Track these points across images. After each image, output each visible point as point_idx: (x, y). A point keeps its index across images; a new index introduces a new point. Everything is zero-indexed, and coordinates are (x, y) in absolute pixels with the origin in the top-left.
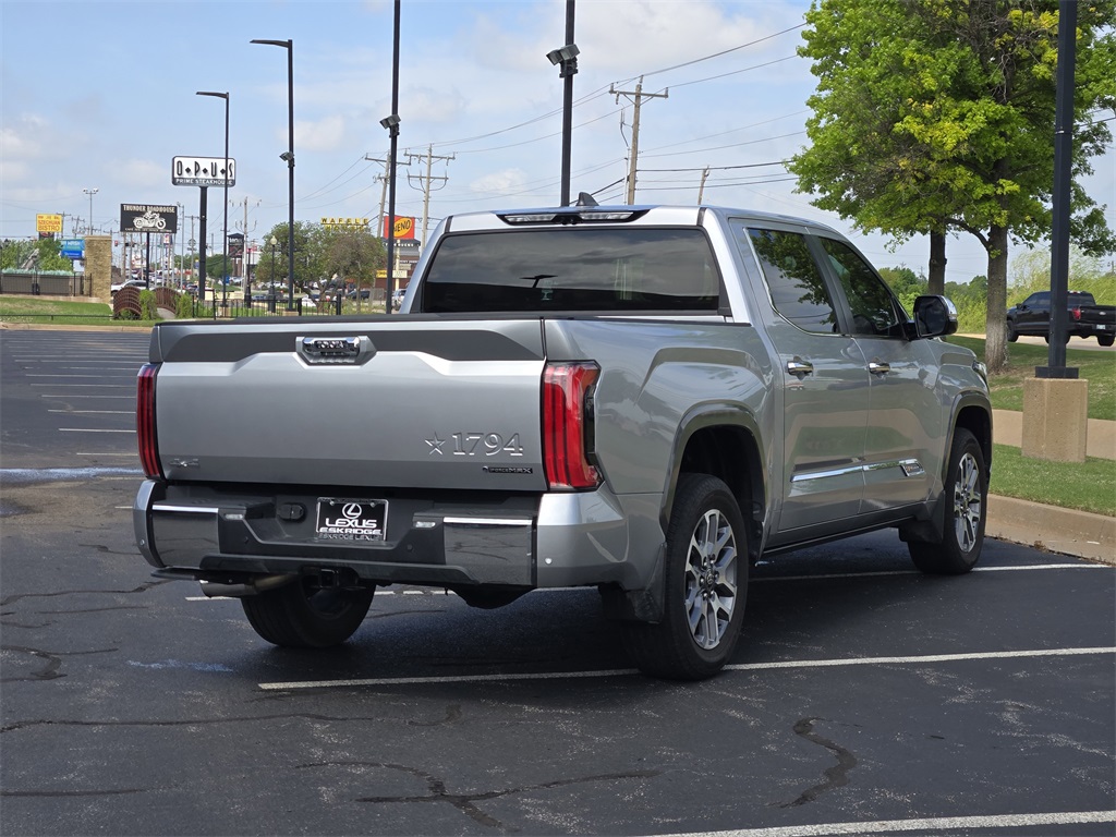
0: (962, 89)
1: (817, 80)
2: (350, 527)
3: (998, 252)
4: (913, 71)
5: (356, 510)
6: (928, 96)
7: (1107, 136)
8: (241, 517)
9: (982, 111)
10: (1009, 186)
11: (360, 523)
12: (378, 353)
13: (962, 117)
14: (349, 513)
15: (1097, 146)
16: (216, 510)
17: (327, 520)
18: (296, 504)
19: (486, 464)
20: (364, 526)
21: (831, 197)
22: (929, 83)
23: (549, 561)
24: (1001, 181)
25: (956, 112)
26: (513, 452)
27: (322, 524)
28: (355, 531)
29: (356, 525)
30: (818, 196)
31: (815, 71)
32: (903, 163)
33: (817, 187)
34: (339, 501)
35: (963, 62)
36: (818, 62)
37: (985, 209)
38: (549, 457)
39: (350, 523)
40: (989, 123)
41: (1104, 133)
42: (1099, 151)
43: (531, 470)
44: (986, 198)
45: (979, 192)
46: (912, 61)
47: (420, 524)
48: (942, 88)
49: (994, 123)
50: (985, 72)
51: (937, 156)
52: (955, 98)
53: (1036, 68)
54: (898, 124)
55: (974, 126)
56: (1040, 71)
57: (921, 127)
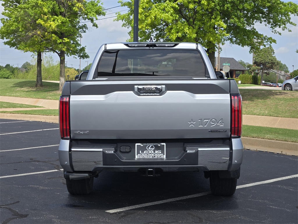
0: (54, 13)
1: (3, 8)
2: (150, 153)
3: (63, 58)
4: (41, 7)
5: (152, 147)
6: (45, 14)
7: (86, 28)
8: (113, 152)
9: (60, 19)
10: (66, 40)
11: (154, 152)
12: (168, 92)
13: (54, 20)
14: (149, 148)
16: (101, 150)
17: (140, 151)
18: (128, 146)
19: (210, 129)
20: (156, 153)
21: (9, 41)
22: (46, 10)
23: (236, 161)
24: (64, 39)
25: (52, 19)
26: (220, 125)
27: (138, 153)
28: (153, 155)
29: (153, 152)
30: (5, 40)
31: (3, 5)
32: (39, 32)
33: (5, 38)
34: (145, 144)
35: (54, 5)
36: (4, 3)
37: (60, 46)
38: (233, 126)
39: (150, 152)
41: (86, 27)
42: (85, 32)
43: (226, 131)
44: (60, 43)
45: (59, 41)
46: (40, 4)
47: (188, 151)
48: (49, 12)
49: (62, 22)
50: (60, 8)
51: (48, 31)
52: (52, 15)
53: (74, 8)
54: (37, 21)
55: (58, 23)
56: (75, 9)
57: (44, 22)
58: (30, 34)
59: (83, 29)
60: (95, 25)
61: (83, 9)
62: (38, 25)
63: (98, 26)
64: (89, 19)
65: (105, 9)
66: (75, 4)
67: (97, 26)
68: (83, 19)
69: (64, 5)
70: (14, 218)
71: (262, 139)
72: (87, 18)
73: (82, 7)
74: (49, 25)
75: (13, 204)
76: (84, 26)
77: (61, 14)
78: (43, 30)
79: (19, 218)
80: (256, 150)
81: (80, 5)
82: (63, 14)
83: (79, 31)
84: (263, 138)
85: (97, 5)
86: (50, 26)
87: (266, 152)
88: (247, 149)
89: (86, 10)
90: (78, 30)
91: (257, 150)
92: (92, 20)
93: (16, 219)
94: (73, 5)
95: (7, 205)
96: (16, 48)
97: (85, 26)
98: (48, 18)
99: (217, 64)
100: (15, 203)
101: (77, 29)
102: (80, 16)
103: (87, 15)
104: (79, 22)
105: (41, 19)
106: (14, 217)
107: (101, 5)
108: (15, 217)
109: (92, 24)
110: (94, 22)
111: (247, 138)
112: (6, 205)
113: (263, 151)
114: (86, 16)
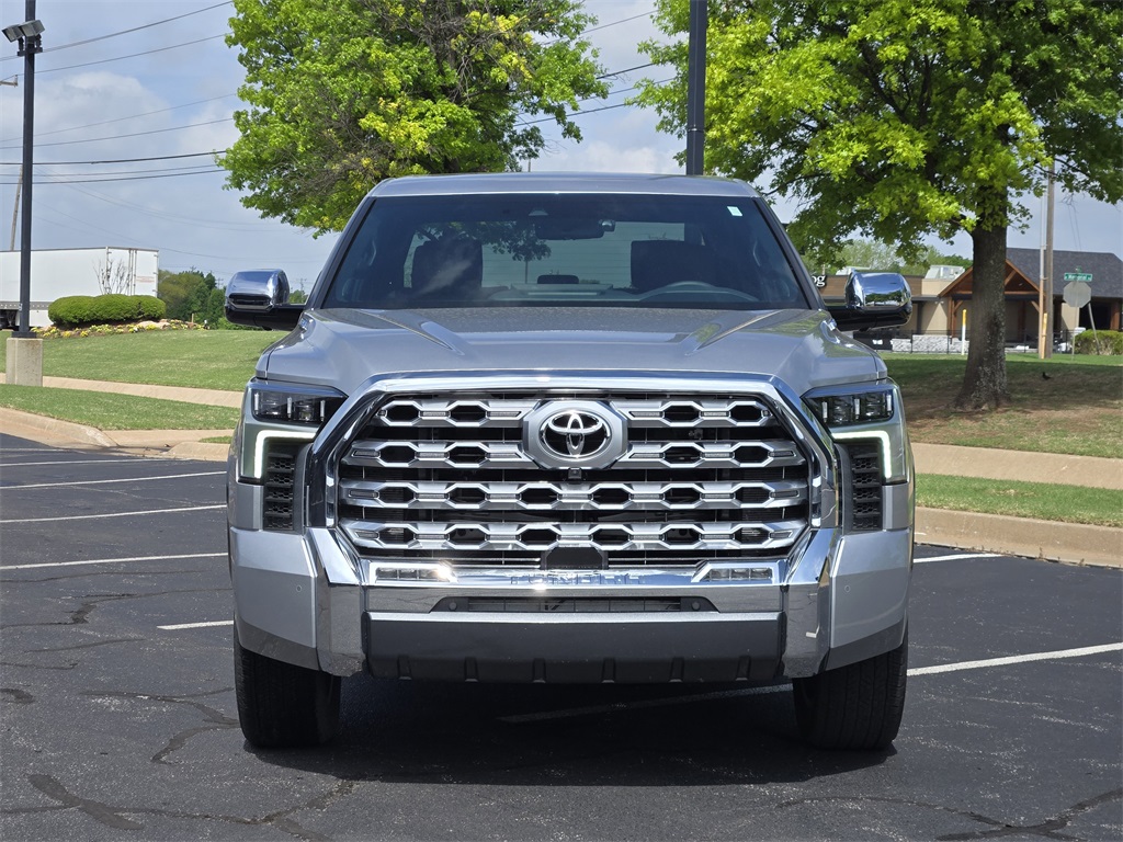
0: (420, 90)
1: (246, 71)
4: (376, 69)
6: (391, 95)
7: (539, 142)
9: (443, 110)
13: (421, 116)
15: (531, 150)
21: (261, 194)
22: (394, 81)
25: (415, 110)
30: (248, 193)
31: (243, 60)
32: (365, 161)
33: (246, 184)
35: (422, 61)
36: (246, 51)
40: (448, 124)
41: (537, 138)
42: (533, 155)
46: (377, 58)
48: (404, 87)
49: (451, 123)
50: (441, 72)
51: (401, 155)
52: (414, 97)
53: (494, 71)
54: (363, 120)
55: (433, 126)
56: (499, 74)
57: (384, 124)
58: (337, 167)
59: (526, 145)
60: (572, 132)
61: (526, 73)
62: (366, 132)
63: (582, 134)
64: (548, 110)
65: (608, 72)
66: (497, 58)
67: (578, 136)
68: (527, 111)
69: (456, 59)
70: (205, 729)
71: (1110, 529)
72: (541, 106)
73: (522, 68)
74: (402, 133)
75: (214, 693)
76: (531, 135)
77: (447, 91)
78: (382, 152)
79: (222, 728)
80: (1080, 564)
81: (515, 61)
82: (453, 95)
83: (514, 153)
84: (1116, 525)
85: (578, 60)
86: (408, 136)
87: (1114, 568)
88: (1049, 561)
89: (537, 79)
90: (507, 148)
91: (1085, 563)
92: (560, 114)
93: (215, 729)
94: (491, 62)
95: (193, 696)
96: (284, 218)
97: (533, 136)
98: (399, 111)
99: (1042, 277)
100: (219, 692)
101: (505, 144)
102: (515, 99)
103: (539, 94)
104: (511, 119)
105: (378, 114)
106: (207, 725)
107: (591, 59)
108: (212, 725)
109: (561, 128)
110: (568, 120)
111: (1061, 524)
112: (188, 696)
113: (1103, 567)
114: (536, 99)
